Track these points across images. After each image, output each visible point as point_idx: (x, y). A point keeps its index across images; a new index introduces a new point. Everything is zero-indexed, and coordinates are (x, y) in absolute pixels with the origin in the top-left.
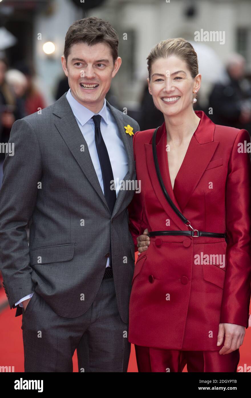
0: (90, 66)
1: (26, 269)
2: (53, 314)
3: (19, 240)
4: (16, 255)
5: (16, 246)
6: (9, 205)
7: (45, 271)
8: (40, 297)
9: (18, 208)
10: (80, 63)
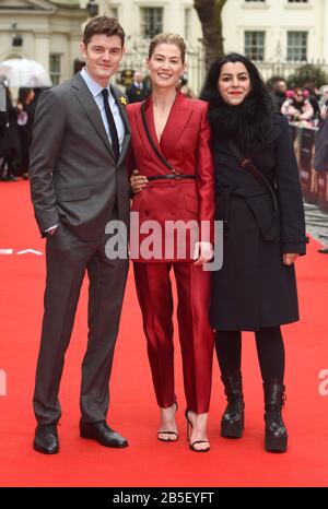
0: (107, 52)
1: (54, 205)
2: (75, 239)
3: (48, 182)
4: (47, 194)
5: (46, 188)
6: (40, 155)
7: (69, 206)
8: (65, 225)
9: (47, 157)
10: (100, 49)
